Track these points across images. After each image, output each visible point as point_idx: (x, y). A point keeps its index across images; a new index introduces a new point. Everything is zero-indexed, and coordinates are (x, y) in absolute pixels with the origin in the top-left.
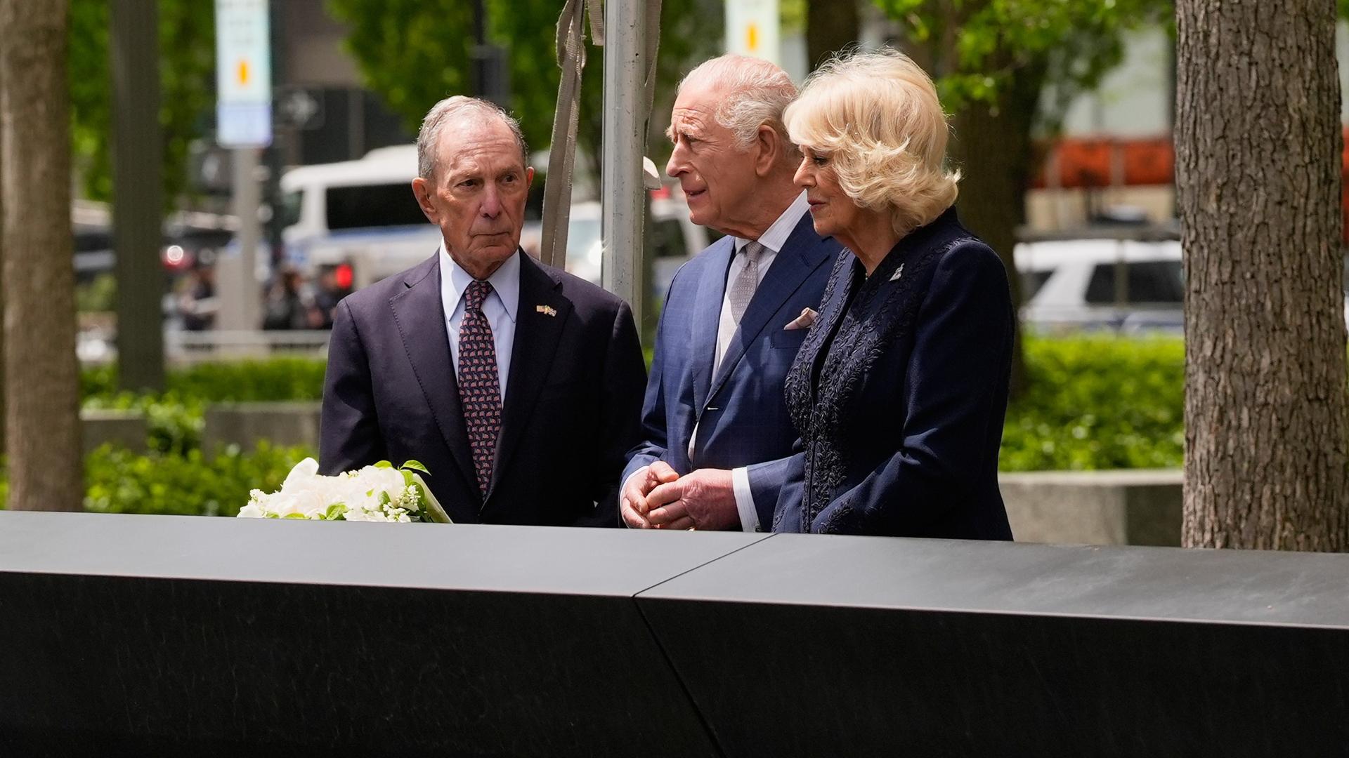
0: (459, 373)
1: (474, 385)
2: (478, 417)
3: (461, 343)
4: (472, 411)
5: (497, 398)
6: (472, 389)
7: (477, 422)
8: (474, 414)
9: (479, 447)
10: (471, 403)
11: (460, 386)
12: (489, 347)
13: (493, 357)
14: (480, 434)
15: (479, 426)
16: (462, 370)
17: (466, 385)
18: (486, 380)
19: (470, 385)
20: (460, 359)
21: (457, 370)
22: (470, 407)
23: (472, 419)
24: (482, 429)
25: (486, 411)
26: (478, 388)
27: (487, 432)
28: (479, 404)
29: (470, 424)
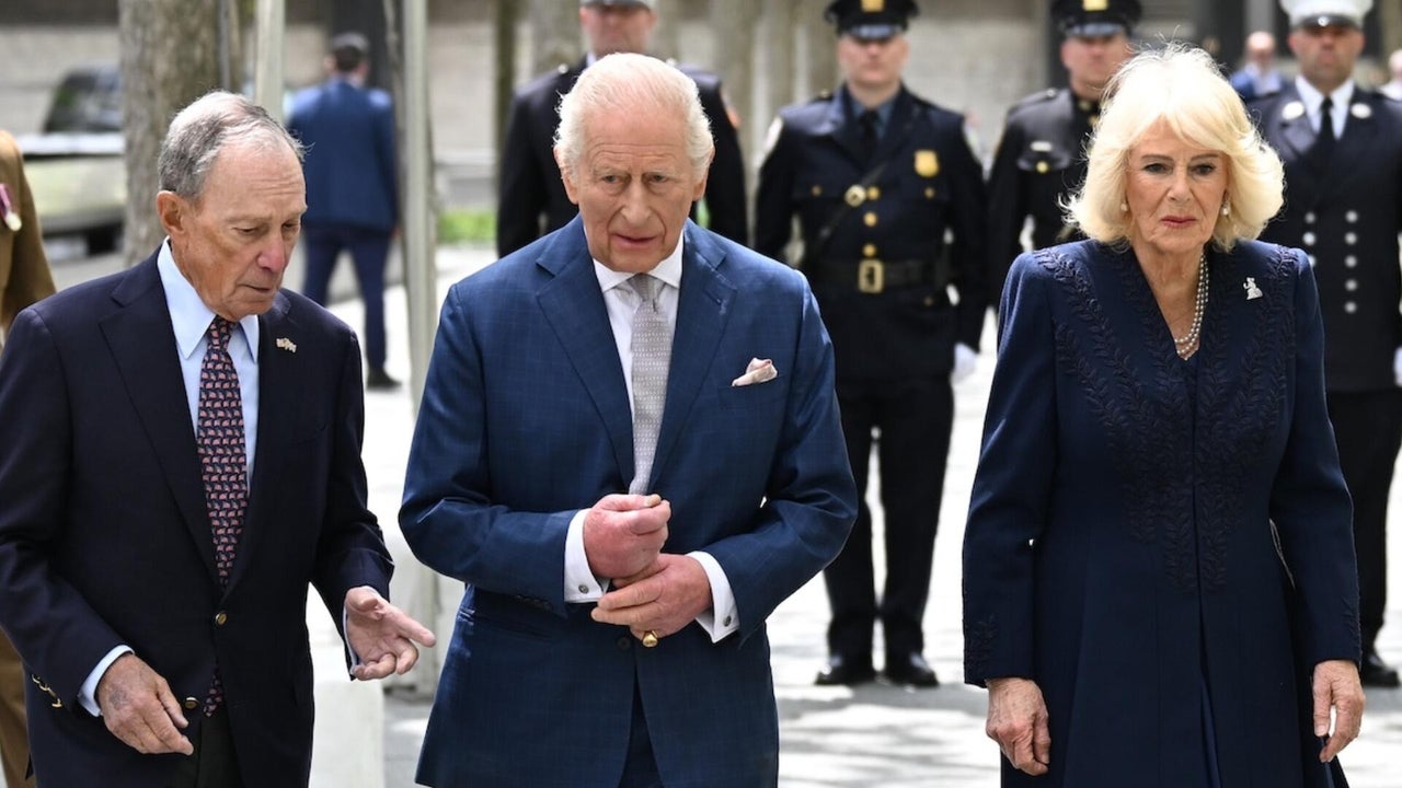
0: (199, 426)
1: (217, 442)
2: (220, 482)
3: (203, 390)
4: (212, 474)
5: (242, 460)
6: (214, 448)
7: (218, 487)
8: (215, 478)
9: (218, 518)
10: (212, 465)
11: (200, 442)
12: (236, 396)
13: (239, 408)
14: (220, 502)
15: (219, 493)
16: (203, 423)
17: (207, 441)
18: (231, 438)
19: (212, 442)
20: (200, 409)
21: (195, 422)
22: (210, 469)
23: (212, 484)
24: (223, 497)
25: (230, 474)
26: (222, 446)
27: (229, 501)
28: (222, 466)
29: (209, 489)
